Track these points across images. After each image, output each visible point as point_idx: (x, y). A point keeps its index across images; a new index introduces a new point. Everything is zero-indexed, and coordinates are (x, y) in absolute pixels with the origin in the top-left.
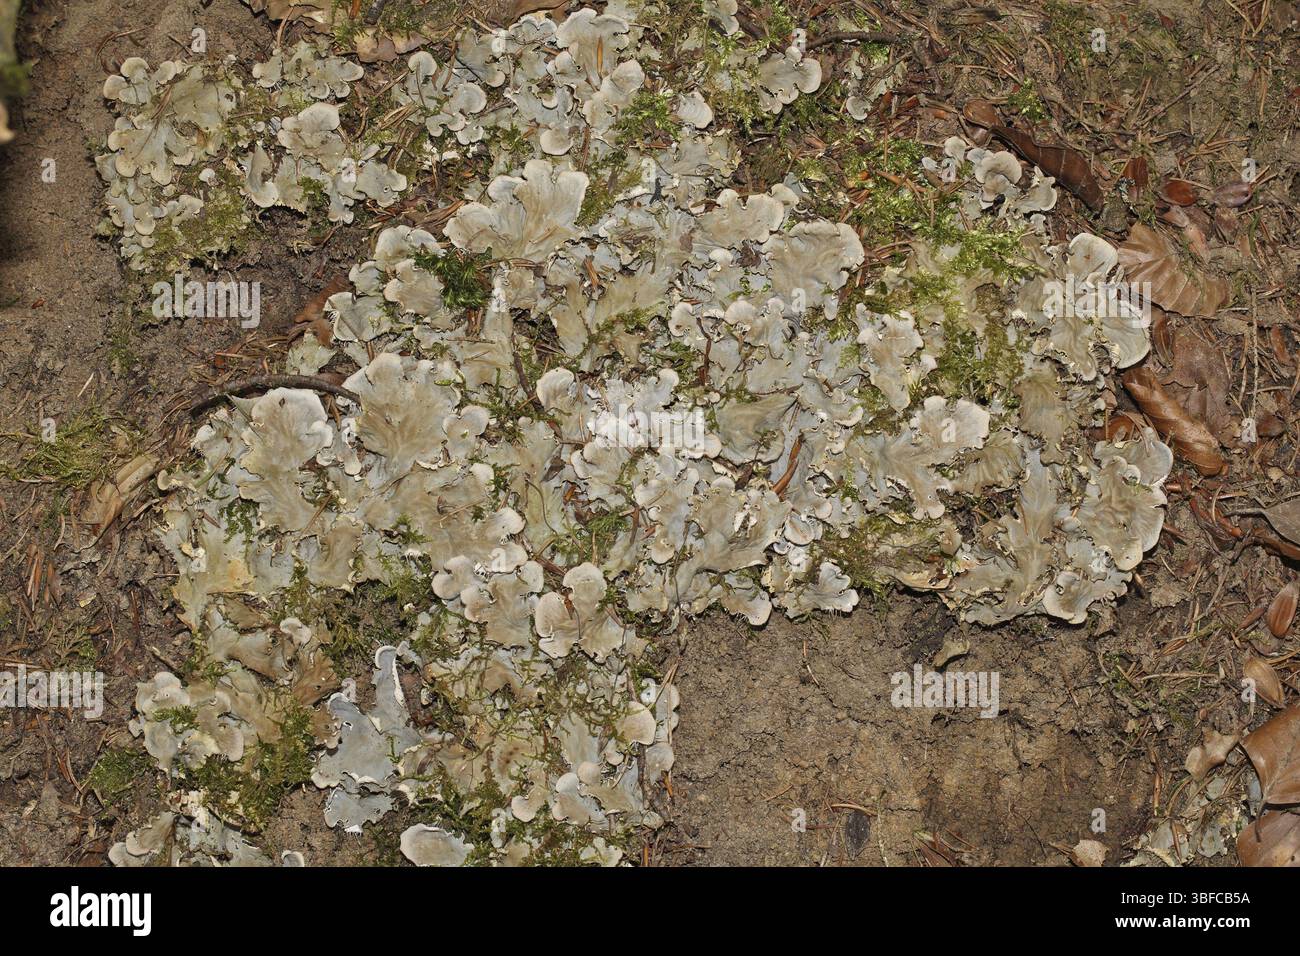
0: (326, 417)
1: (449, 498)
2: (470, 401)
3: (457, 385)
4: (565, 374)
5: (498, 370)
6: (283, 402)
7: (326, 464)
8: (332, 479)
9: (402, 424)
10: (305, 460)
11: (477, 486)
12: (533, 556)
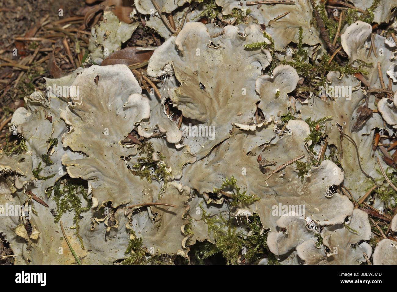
0: (140, 90)
1: (269, 157)
2: (279, 61)
3: (268, 47)
4: (364, 27)
5: (301, 29)
6: (97, 79)
7: (148, 135)
8: (156, 150)
9: (217, 90)
10: (126, 134)
11: (295, 143)
12: (358, 205)
